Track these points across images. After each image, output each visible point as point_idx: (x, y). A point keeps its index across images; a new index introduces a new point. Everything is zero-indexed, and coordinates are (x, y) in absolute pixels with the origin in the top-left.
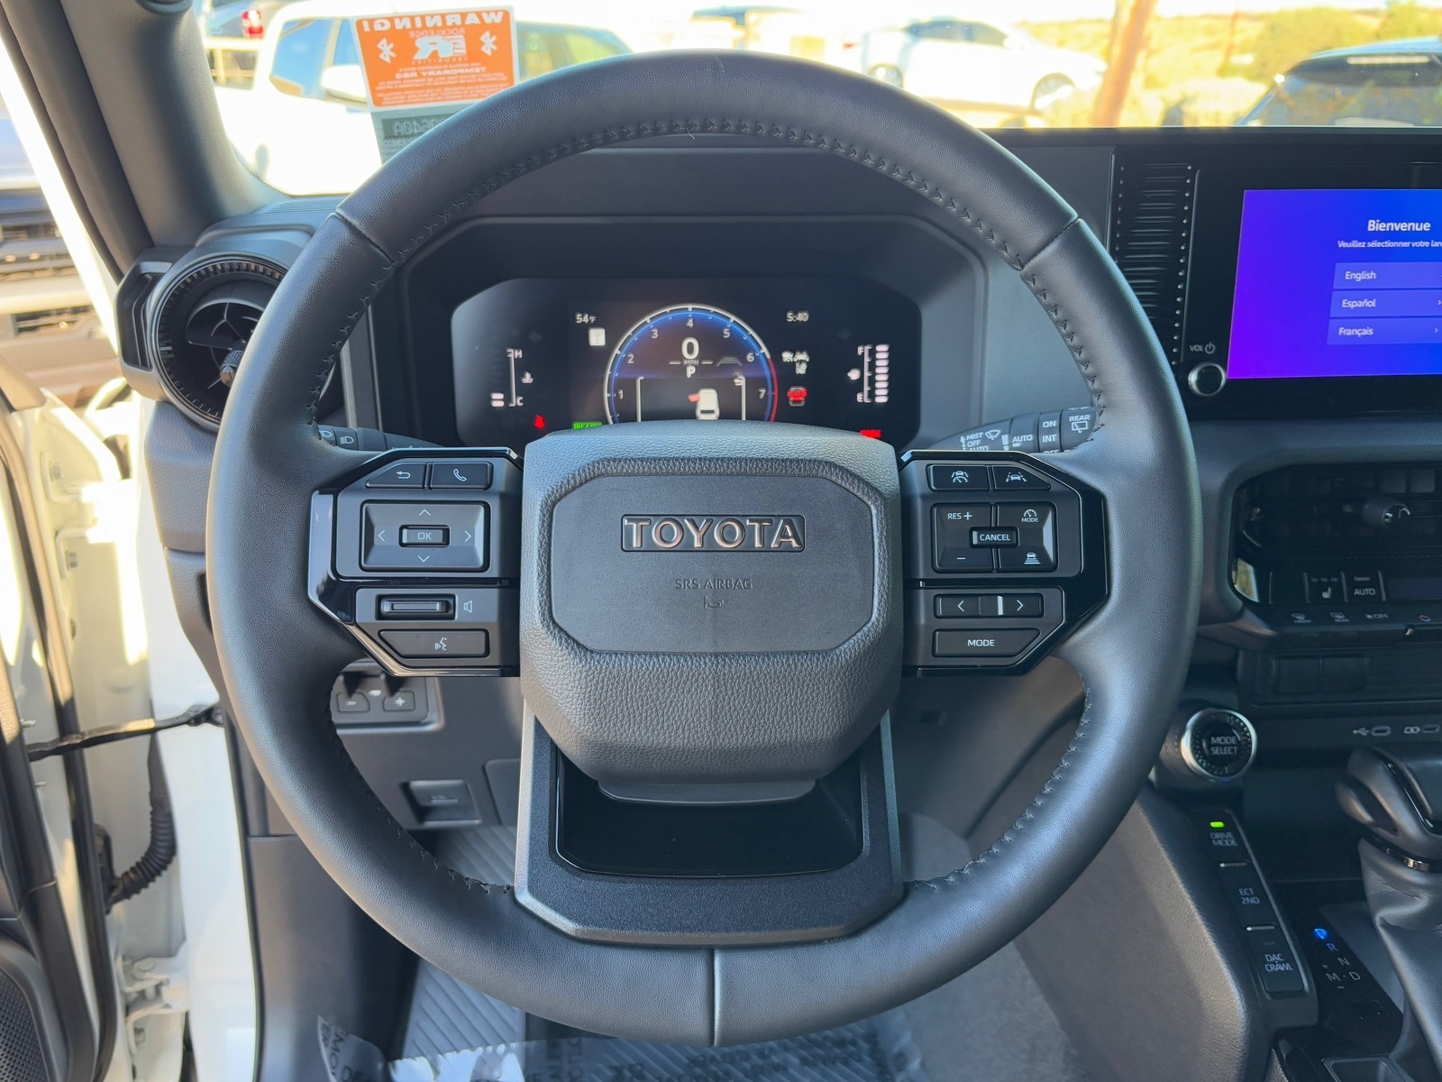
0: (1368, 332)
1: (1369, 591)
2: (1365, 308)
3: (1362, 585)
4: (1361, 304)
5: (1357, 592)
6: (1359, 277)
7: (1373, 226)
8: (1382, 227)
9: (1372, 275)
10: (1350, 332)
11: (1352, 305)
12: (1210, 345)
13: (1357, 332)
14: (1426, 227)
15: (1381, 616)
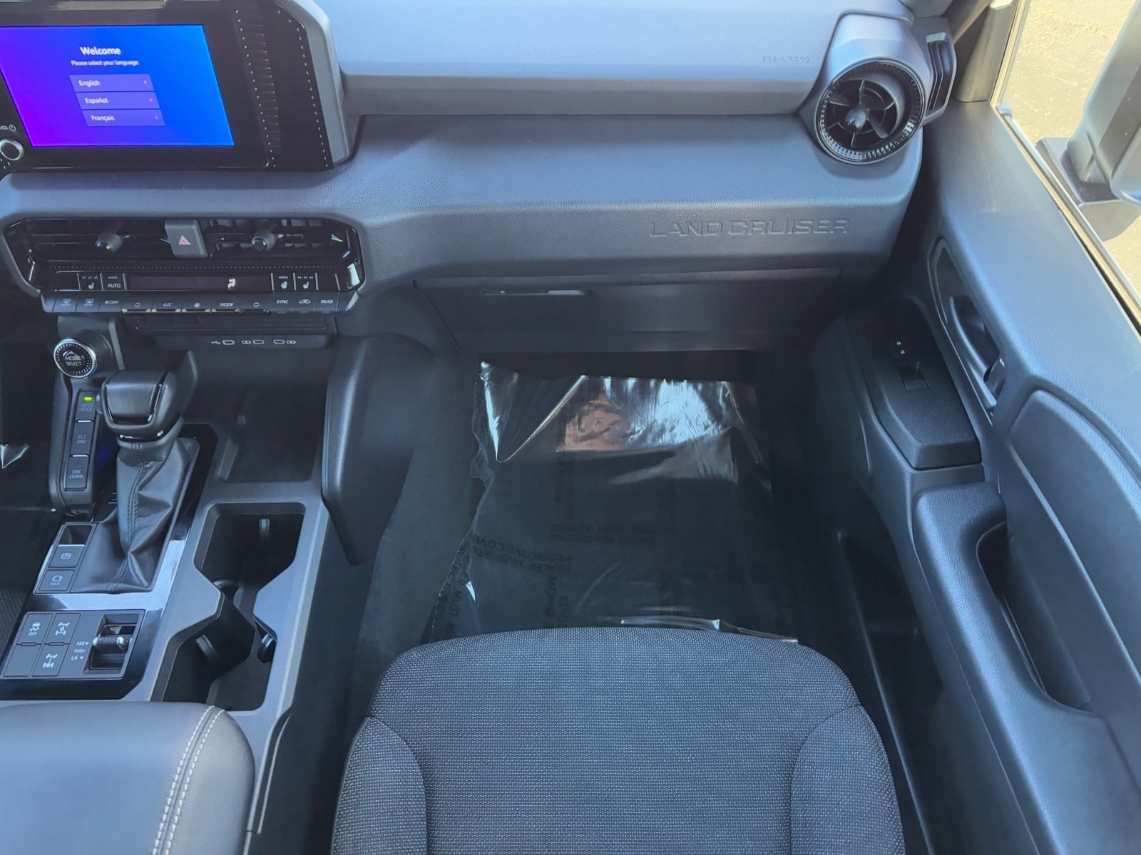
0: (110, 118)
1: (116, 285)
2: (101, 104)
3: (113, 282)
4: (98, 101)
5: (109, 286)
6: (90, 84)
7: (85, 51)
8: (94, 51)
9: (96, 83)
10: (99, 119)
11: (92, 101)
12: (11, 126)
13: (104, 118)
14: (117, 51)
15: (114, 302)
